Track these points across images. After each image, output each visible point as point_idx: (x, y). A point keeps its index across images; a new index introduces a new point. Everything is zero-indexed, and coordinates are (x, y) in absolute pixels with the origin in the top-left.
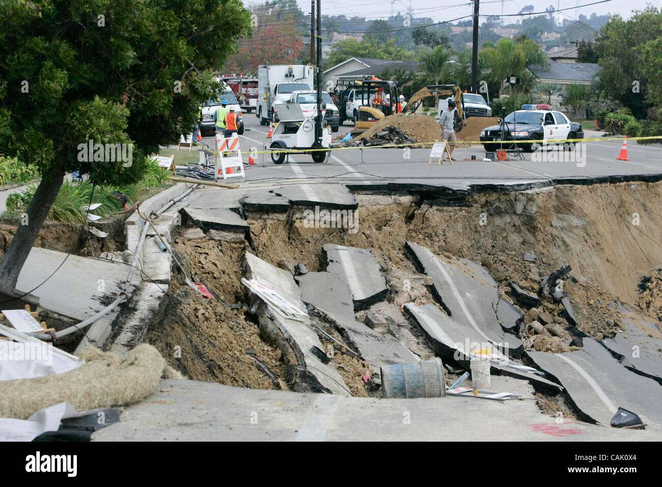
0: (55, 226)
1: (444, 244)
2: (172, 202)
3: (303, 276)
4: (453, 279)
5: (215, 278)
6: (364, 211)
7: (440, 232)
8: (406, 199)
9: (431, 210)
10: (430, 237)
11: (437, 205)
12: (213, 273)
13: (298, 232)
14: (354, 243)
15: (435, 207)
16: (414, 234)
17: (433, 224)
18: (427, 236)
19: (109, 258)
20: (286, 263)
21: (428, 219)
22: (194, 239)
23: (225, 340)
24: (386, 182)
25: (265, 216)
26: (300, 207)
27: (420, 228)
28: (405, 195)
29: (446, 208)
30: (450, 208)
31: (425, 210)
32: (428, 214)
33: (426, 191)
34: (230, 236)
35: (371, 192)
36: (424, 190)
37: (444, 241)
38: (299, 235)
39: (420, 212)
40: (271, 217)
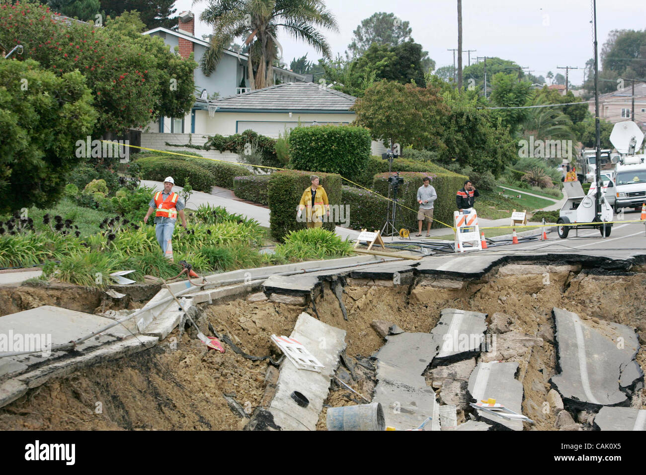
0: (71, 288)
1: (598, 310)
2: (303, 271)
3: (395, 337)
4: (586, 341)
5: (249, 334)
6: (513, 280)
7: (595, 299)
8: (563, 269)
9: (587, 279)
10: (583, 303)
11: (594, 274)
12: (248, 330)
13: (416, 297)
14: (482, 308)
15: (590, 276)
16: (566, 301)
17: (588, 291)
18: (580, 303)
19: (112, 315)
20: (378, 324)
21: (583, 287)
22: (257, 301)
23: (200, 383)
24: (546, 254)
25: (371, 283)
26: (427, 275)
27: (574, 295)
28: (563, 264)
29: (602, 277)
30: (606, 277)
31: (581, 278)
32: (584, 282)
33: (585, 261)
34: (289, 299)
35: (530, 262)
36: (583, 260)
37: (599, 307)
38: (418, 300)
39: (575, 280)
40: (377, 283)
